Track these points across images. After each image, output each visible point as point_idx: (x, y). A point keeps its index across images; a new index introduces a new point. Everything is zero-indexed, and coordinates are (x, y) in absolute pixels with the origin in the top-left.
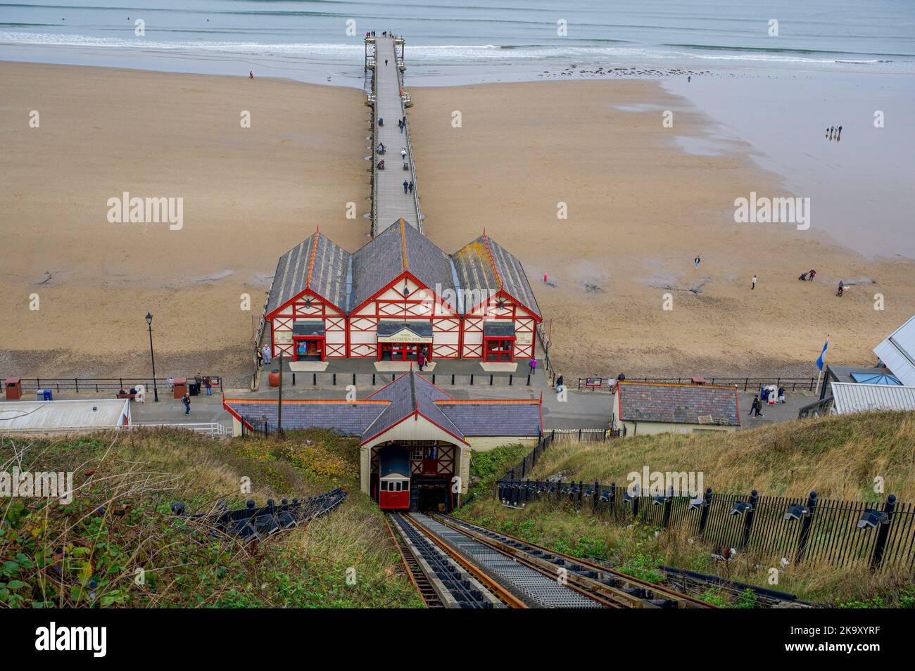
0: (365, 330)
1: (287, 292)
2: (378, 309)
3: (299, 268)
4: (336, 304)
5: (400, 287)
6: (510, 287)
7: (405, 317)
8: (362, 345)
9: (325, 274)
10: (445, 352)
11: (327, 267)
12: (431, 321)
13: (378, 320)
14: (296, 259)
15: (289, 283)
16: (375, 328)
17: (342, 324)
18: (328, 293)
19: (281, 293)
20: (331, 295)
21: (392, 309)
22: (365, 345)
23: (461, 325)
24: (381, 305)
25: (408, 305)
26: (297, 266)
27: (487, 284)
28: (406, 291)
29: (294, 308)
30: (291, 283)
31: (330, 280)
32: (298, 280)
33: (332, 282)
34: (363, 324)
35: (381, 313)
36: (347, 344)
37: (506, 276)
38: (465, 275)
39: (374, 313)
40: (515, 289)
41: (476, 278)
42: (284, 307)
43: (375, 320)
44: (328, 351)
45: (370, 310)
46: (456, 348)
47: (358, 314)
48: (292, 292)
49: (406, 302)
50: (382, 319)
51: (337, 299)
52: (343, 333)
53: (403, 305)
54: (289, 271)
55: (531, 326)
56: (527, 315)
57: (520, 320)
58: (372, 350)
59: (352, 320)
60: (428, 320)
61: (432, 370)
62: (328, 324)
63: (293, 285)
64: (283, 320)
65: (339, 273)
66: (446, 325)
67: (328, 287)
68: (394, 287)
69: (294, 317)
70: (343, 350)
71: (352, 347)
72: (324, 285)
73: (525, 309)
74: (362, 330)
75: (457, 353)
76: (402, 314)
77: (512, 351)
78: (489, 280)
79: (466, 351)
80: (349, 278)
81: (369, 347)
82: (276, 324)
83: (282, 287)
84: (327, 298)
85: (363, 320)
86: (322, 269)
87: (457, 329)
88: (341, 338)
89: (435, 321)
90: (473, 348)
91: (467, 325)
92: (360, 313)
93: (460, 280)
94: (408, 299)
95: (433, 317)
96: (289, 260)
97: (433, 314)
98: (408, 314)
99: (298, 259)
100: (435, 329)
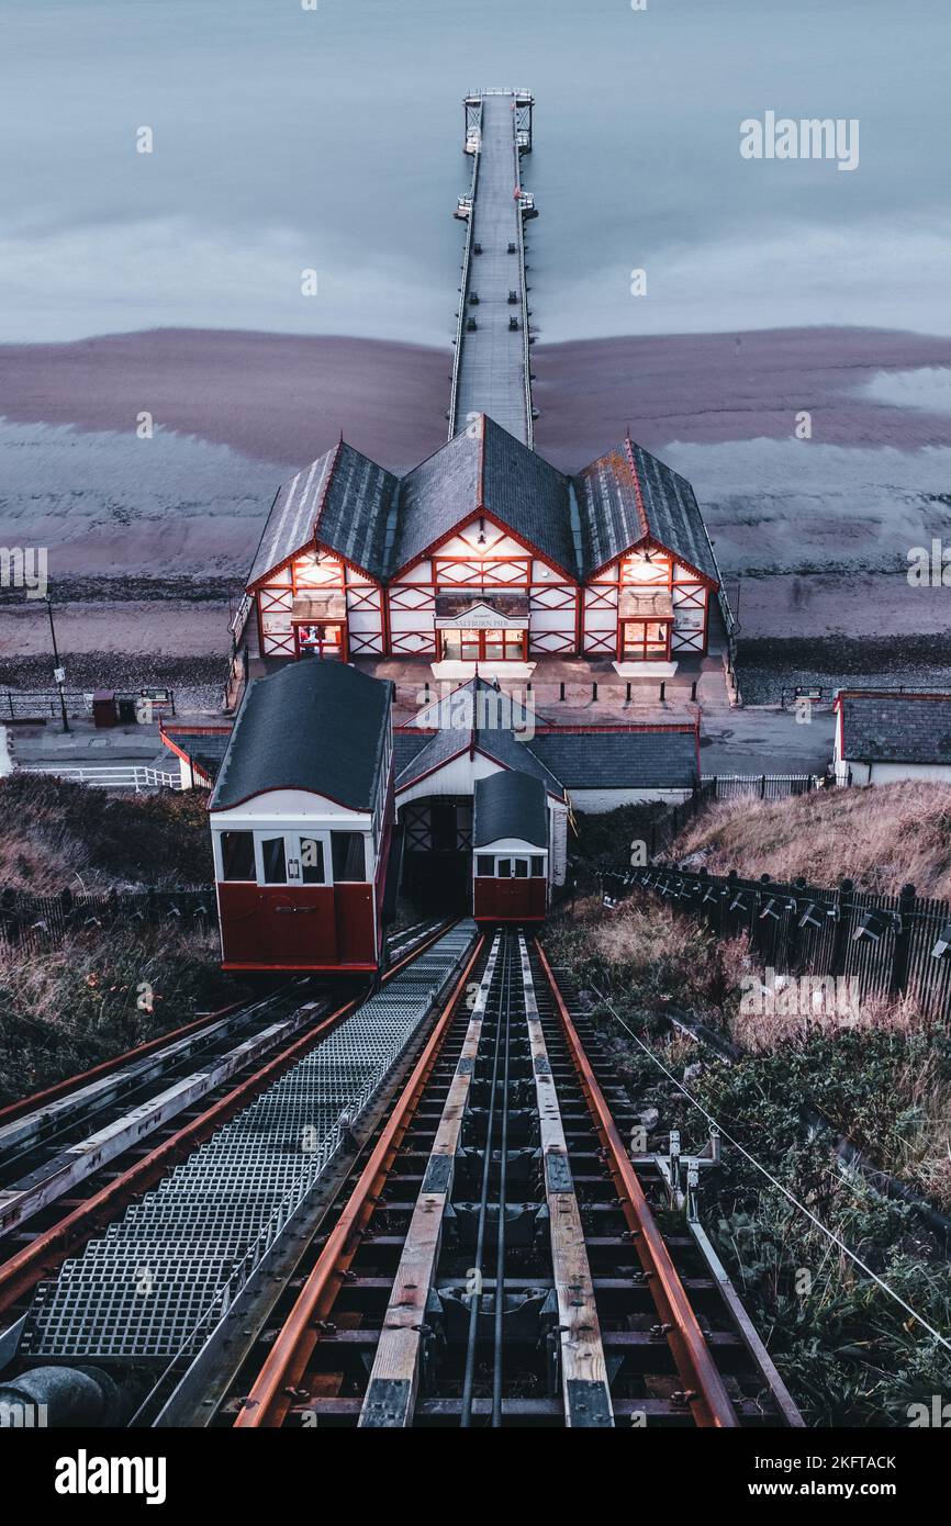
0: (415, 609)
1: (282, 547)
2: (435, 574)
3: (306, 504)
4: (365, 565)
5: (472, 534)
6: (665, 530)
7: (483, 587)
8: (411, 633)
9: (349, 513)
10: (552, 644)
11: (352, 502)
12: (528, 591)
13: (437, 591)
14: (303, 490)
15: (288, 530)
16: (432, 605)
17: (376, 599)
18: (350, 546)
19: (274, 548)
20: (355, 549)
21: (460, 572)
22: (416, 633)
23: (580, 598)
24: (440, 566)
25: (488, 565)
26: (303, 502)
27: (625, 526)
28: (482, 540)
29: (292, 573)
30: (291, 530)
31: (356, 524)
32: (302, 525)
33: (360, 526)
34: (412, 598)
35: (440, 580)
36: (386, 632)
37: (660, 512)
38: (591, 510)
39: (429, 580)
40: (674, 535)
41: (608, 515)
42: (275, 571)
43: (431, 591)
44: (354, 644)
45: (422, 574)
46: (572, 637)
47: (401, 581)
48: (290, 544)
49: (483, 559)
50: (443, 590)
51: (367, 555)
52: (379, 615)
53: (477, 566)
55: (702, 597)
56: (695, 579)
57: (683, 588)
58: (428, 643)
59: (392, 591)
60: (521, 591)
61: (528, 676)
62: (352, 599)
63: (294, 533)
64: (276, 594)
65: (375, 512)
66: (553, 598)
67: (353, 535)
68: (461, 535)
69: (292, 589)
70: (378, 644)
71: (394, 638)
72: (345, 532)
73: (689, 568)
74: (410, 609)
75: (573, 646)
76: (478, 580)
77: (669, 641)
78: (628, 519)
79: (588, 642)
80: (392, 520)
81: (423, 638)
82: (265, 601)
83: (277, 538)
84: (349, 555)
85: (412, 592)
87: (573, 604)
88: (374, 622)
89: (534, 591)
90: (600, 636)
91: (589, 598)
92: (405, 580)
93: (582, 520)
94: (487, 554)
95: (530, 585)
96: (293, 491)
97: (530, 579)
98: (487, 580)
99: (307, 490)
100: (534, 605)
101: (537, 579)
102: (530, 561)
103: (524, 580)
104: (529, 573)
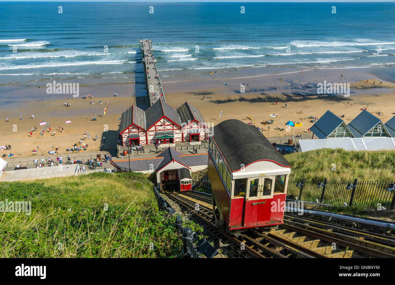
3: (129, 117)
4: (142, 128)
5: (162, 120)
6: (197, 118)
7: (165, 130)
8: (151, 140)
9: (138, 119)
10: (177, 140)
11: (138, 116)
12: (173, 130)
13: (156, 132)
15: (126, 122)
16: (155, 134)
17: (145, 134)
18: (139, 124)
19: (124, 125)
21: (160, 128)
24: (157, 127)
25: (165, 126)
26: (128, 117)
27: (189, 118)
28: (164, 122)
29: (129, 130)
31: (139, 120)
32: (129, 121)
33: (140, 120)
34: (152, 133)
35: (157, 129)
36: (147, 140)
37: (195, 115)
38: (182, 115)
39: (154, 130)
41: (186, 116)
42: (125, 130)
43: (155, 132)
44: (141, 142)
46: (181, 138)
47: (149, 130)
48: (128, 125)
49: (164, 125)
51: (142, 126)
52: (145, 137)
53: (163, 126)
54: (126, 118)
58: (155, 141)
59: (148, 132)
60: (172, 130)
61: (174, 146)
62: (140, 134)
63: (128, 123)
64: (125, 134)
65: (142, 118)
66: (177, 131)
67: (139, 122)
68: (160, 121)
69: (129, 133)
70: (145, 142)
71: (148, 141)
74: (151, 135)
75: (181, 140)
76: (164, 129)
77: (199, 138)
79: (184, 139)
80: (145, 119)
81: (154, 140)
82: (123, 136)
83: (124, 123)
84: (139, 126)
86: (136, 116)
87: (181, 132)
88: (144, 138)
89: (174, 131)
90: (186, 138)
93: (180, 117)
94: (165, 124)
96: (125, 114)
97: (173, 128)
98: (165, 129)
99: (128, 114)
100: (174, 133)
101: (174, 129)
102: (173, 125)
103: (172, 128)
104: (173, 127)
